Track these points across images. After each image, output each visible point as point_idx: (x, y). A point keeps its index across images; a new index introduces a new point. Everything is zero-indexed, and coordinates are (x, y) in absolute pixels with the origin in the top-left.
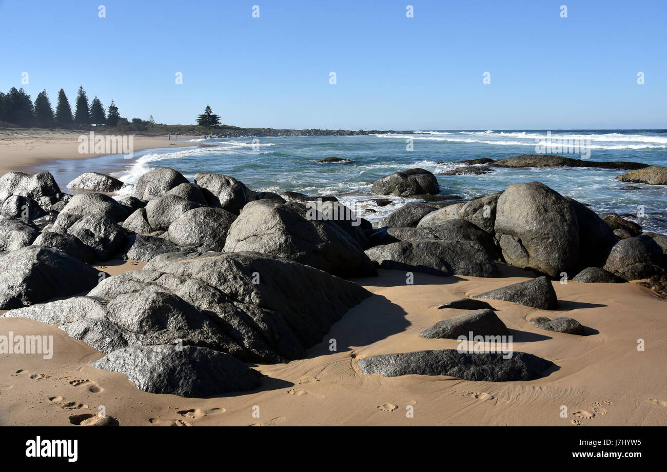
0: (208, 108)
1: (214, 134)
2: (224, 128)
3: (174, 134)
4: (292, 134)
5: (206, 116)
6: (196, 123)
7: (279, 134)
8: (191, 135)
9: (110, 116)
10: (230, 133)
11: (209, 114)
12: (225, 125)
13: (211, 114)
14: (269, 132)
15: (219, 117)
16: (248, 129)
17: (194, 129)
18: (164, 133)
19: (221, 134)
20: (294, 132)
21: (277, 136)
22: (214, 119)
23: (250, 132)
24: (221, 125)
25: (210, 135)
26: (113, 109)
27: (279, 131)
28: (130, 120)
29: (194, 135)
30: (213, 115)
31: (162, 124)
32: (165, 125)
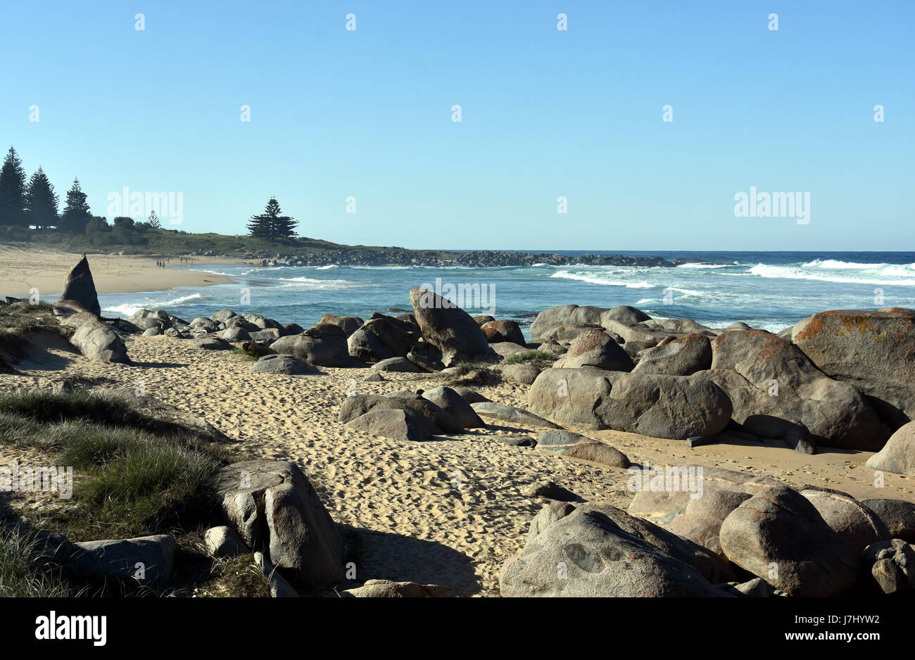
0: (273, 202)
1: (282, 256)
2: (304, 245)
3: (201, 254)
4: (439, 261)
5: (268, 219)
6: (246, 232)
7: (414, 261)
8: (235, 257)
9: (68, 212)
10: (315, 256)
11: (273, 214)
12: (306, 239)
13: (278, 216)
14: (394, 255)
15: (294, 222)
16: (352, 248)
17: (243, 245)
18: (182, 251)
19: (296, 258)
20: (445, 255)
21: (409, 263)
22: (285, 224)
23: (355, 253)
24: (298, 237)
25: (274, 259)
26: (77, 197)
27: (415, 254)
28: (111, 222)
29: (241, 257)
30: (282, 218)
31: (176, 231)
32: (183, 233)
